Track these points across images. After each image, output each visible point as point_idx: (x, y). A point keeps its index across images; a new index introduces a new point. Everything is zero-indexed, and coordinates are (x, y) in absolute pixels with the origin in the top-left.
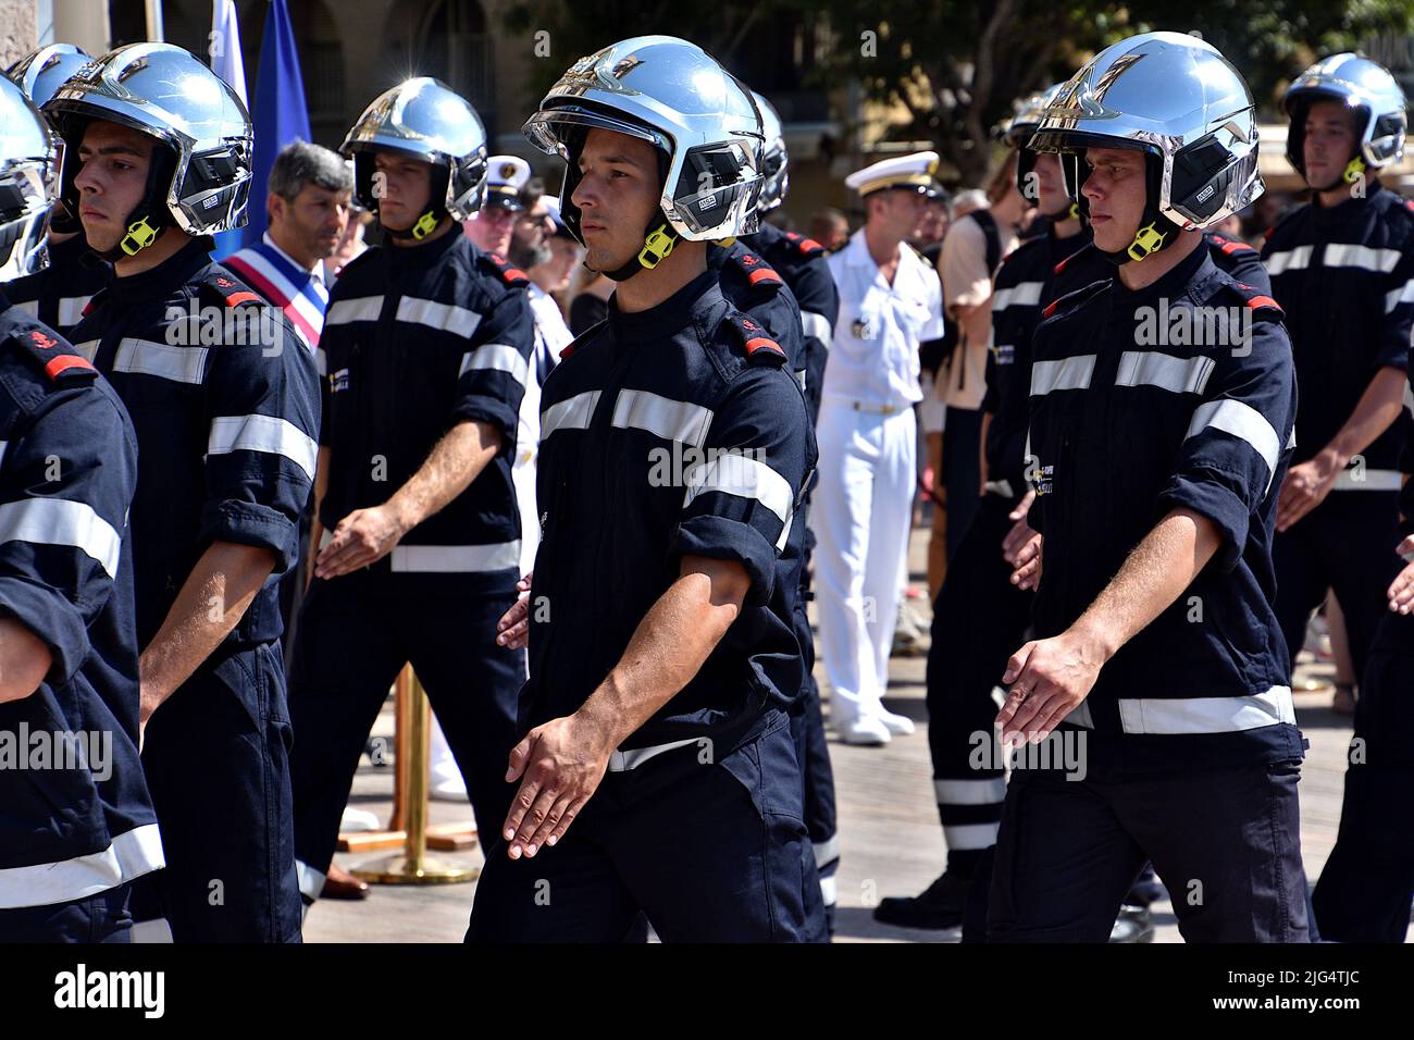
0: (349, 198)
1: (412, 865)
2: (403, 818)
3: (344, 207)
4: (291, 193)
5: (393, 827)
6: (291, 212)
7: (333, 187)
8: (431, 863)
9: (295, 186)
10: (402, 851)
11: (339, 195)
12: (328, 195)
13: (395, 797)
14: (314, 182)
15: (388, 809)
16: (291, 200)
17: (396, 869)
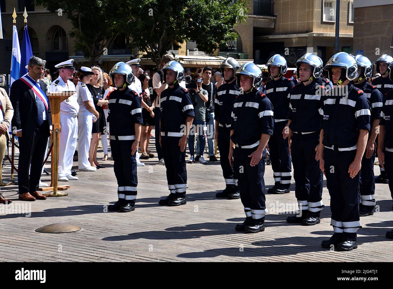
0: (44, 67)
1: (55, 193)
2: (53, 184)
3: (43, 69)
4: (32, 66)
5: (51, 186)
6: (32, 70)
7: (41, 65)
8: (59, 193)
9: (33, 65)
10: (53, 190)
11: (42, 67)
12: (39, 66)
13: (51, 180)
14: (36, 64)
15: (50, 182)
16: (32, 68)
17: (52, 193)
